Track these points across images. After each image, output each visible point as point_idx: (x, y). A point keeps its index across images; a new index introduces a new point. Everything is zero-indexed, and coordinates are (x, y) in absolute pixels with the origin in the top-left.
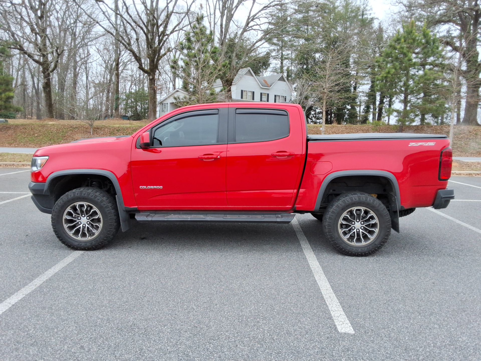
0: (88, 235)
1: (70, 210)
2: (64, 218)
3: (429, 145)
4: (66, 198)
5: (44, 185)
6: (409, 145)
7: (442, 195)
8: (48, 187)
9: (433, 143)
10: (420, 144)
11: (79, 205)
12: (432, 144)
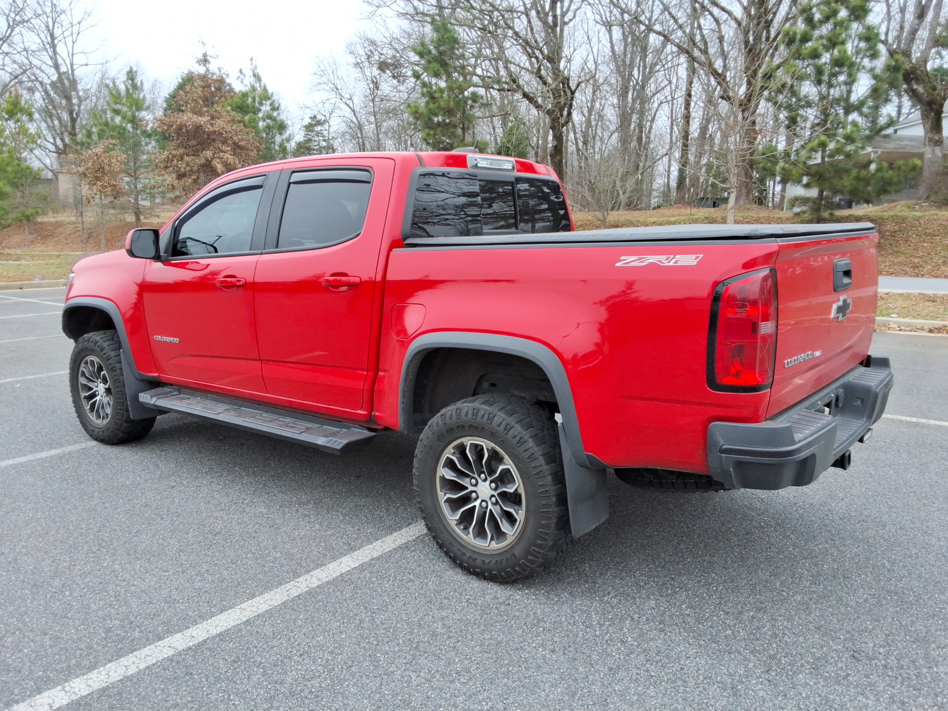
3: (679, 264)
6: (618, 264)
7: (721, 442)
9: (694, 256)
10: (652, 259)
12: (688, 260)
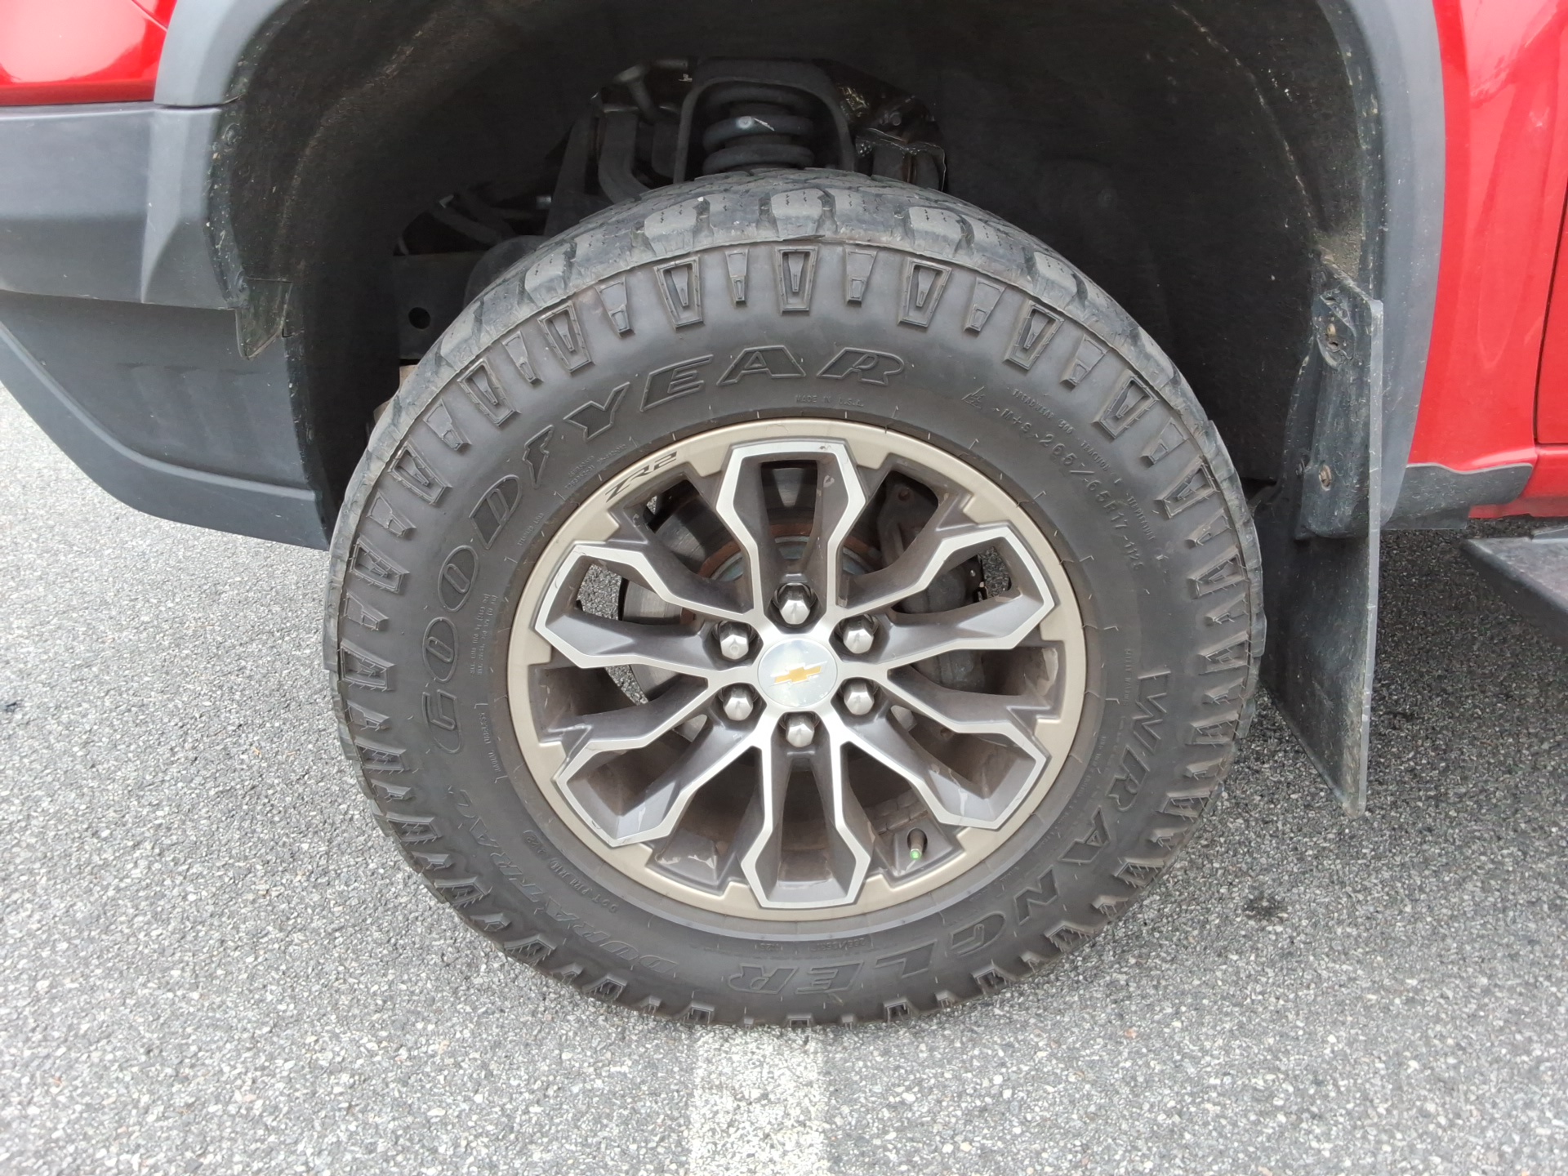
0: (863, 858)
1: (615, 539)
2: (524, 654)
4: (553, 373)
5: (142, 138)
8: (214, 172)
11: (747, 462)
